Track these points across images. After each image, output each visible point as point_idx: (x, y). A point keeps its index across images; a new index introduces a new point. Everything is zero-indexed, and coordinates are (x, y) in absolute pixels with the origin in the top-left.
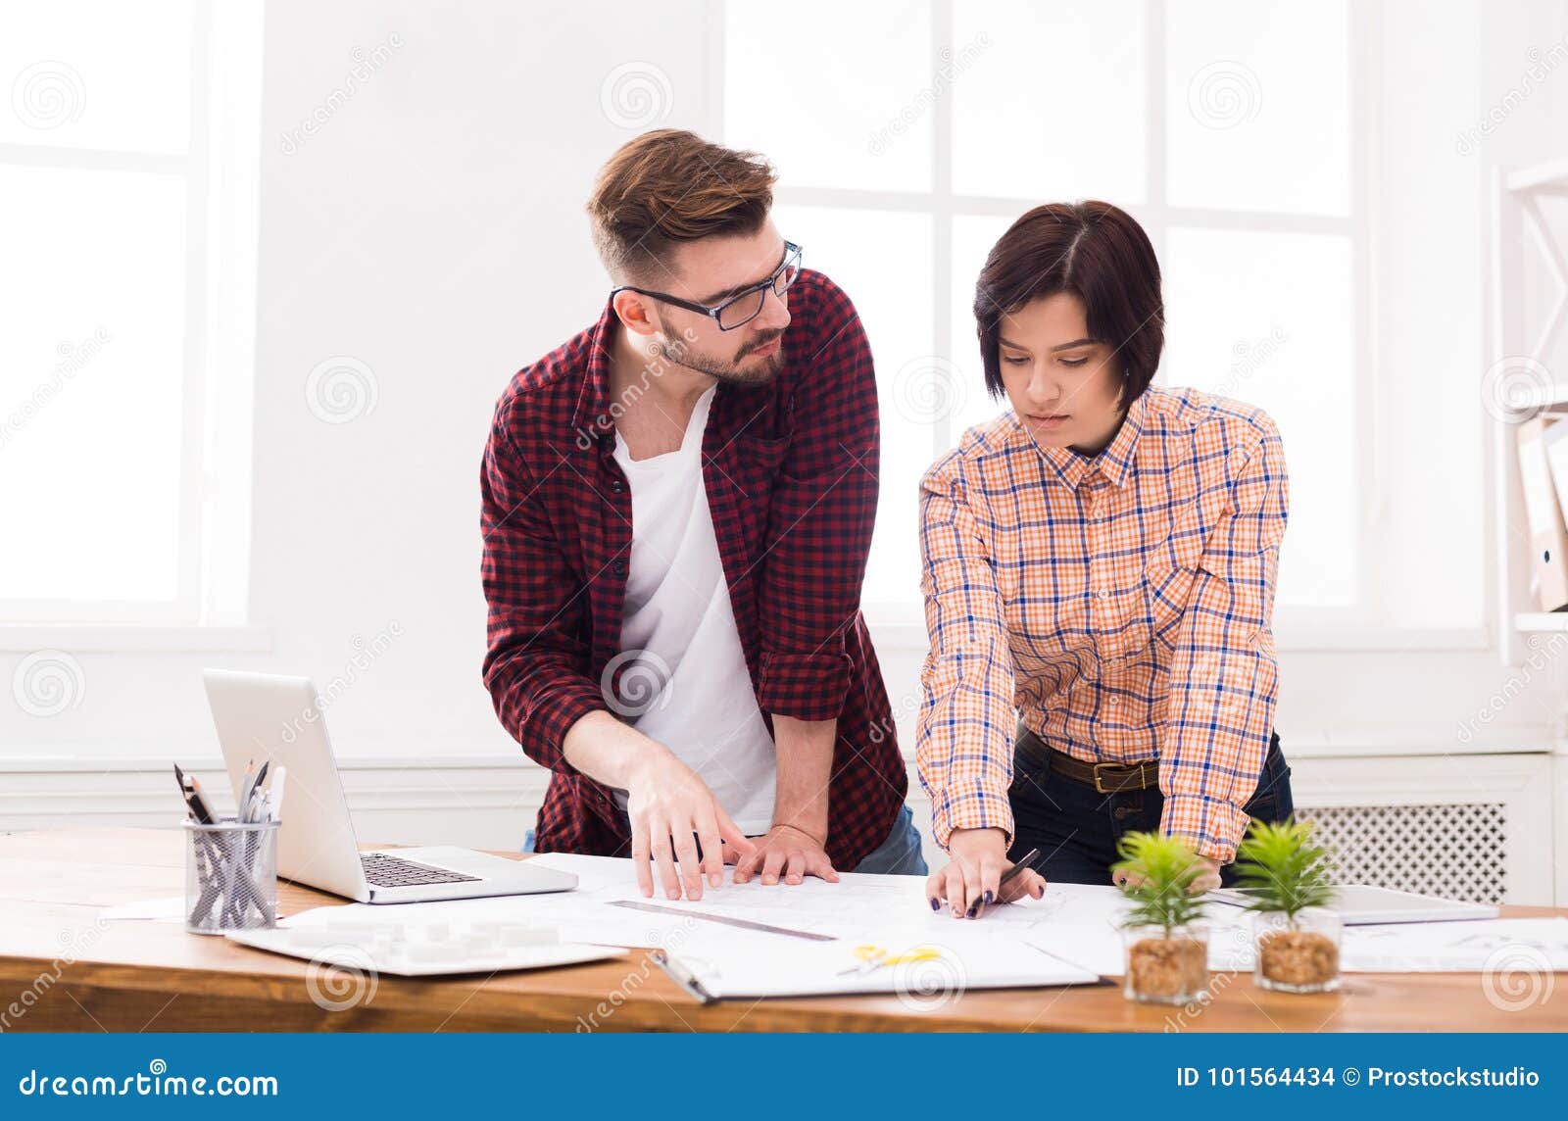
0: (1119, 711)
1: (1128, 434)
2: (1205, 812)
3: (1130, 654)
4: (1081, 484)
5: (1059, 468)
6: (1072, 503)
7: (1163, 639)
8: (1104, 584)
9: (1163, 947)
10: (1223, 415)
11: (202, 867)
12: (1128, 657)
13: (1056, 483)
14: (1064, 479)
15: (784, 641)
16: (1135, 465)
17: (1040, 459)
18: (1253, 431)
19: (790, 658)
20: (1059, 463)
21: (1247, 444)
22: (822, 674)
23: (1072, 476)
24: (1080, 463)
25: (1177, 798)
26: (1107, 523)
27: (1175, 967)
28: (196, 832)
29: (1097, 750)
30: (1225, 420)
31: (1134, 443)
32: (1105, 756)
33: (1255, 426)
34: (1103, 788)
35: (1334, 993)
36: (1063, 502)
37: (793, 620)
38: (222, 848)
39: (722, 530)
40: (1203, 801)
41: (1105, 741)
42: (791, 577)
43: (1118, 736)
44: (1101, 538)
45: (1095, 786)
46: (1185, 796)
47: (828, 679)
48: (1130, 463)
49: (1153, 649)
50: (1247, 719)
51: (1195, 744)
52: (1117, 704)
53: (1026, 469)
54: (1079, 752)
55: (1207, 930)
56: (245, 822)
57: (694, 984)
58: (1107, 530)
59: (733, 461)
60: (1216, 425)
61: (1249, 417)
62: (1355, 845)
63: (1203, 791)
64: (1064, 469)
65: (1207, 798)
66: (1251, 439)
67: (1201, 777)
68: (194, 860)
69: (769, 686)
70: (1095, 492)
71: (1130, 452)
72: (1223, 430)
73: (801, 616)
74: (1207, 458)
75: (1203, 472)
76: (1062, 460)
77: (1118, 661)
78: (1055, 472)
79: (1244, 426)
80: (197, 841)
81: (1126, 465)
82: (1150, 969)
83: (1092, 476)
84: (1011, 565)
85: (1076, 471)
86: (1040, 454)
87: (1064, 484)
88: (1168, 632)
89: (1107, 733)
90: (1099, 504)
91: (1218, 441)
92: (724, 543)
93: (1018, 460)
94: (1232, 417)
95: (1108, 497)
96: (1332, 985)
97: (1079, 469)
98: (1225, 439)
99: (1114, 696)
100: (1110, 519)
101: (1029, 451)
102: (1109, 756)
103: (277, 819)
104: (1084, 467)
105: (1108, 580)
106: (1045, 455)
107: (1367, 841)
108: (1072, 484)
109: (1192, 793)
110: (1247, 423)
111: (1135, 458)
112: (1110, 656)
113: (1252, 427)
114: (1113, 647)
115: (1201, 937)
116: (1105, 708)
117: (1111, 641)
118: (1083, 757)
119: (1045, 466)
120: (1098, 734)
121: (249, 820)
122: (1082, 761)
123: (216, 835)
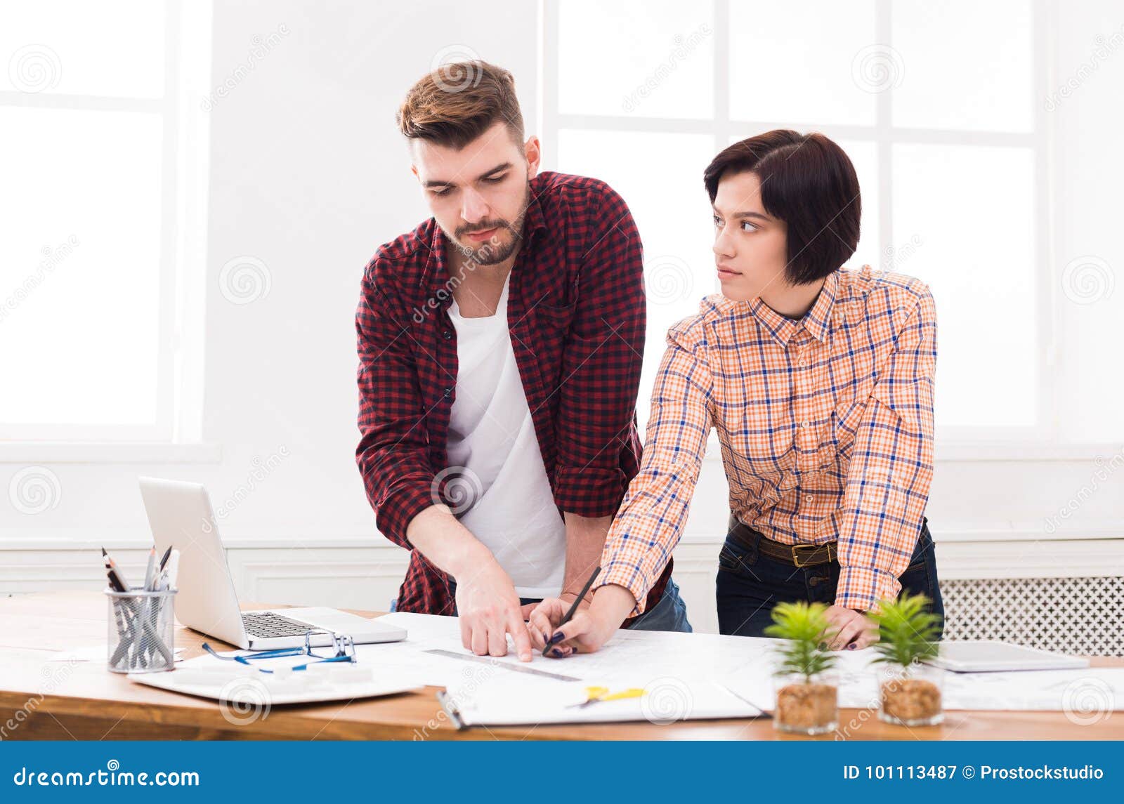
0: (813, 506)
1: (825, 301)
2: (875, 580)
3: (822, 467)
4: (790, 342)
5: (773, 329)
6: (782, 357)
7: (845, 455)
8: (806, 417)
9: (801, 691)
10: (886, 284)
11: (120, 623)
12: (821, 470)
13: (770, 342)
14: (777, 338)
15: (572, 458)
16: (831, 326)
17: (758, 324)
18: (910, 295)
19: (575, 470)
20: (773, 326)
21: (906, 306)
22: (598, 483)
23: (783, 335)
24: (789, 325)
25: (853, 569)
26: (809, 371)
27: (810, 706)
28: (114, 598)
29: (795, 535)
30: (889, 288)
31: (829, 309)
32: (800, 539)
33: (911, 292)
34: (799, 563)
35: (939, 726)
36: (775, 357)
37: (578, 442)
38: (133, 610)
39: (526, 375)
40: (873, 572)
41: (801, 528)
42: (578, 410)
43: (811, 526)
44: (804, 382)
45: (794, 563)
46: (860, 567)
47: (603, 486)
48: (828, 324)
49: (838, 462)
50: (905, 511)
51: (867, 529)
52: (812, 502)
53: (746, 331)
54: (781, 536)
55: (837, 677)
56: (149, 590)
57: (457, 714)
58: (809, 375)
59: (533, 324)
60: (881, 292)
61: (906, 285)
62: (1030, 607)
63: (873, 564)
64: (777, 330)
65: (876, 571)
66: (909, 302)
67: (872, 553)
68: (114, 618)
69: (560, 490)
70: (800, 347)
71: (827, 316)
72: (887, 296)
73: (584, 439)
74: (875, 317)
75: (873, 328)
76: (775, 324)
77: (813, 473)
78: (770, 333)
79: (903, 293)
80: (116, 604)
81: (824, 326)
82: (792, 708)
83: (798, 334)
84: (738, 405)
85: (787, 332)
86: (758, 320)
87: (777, 341)
88: (848, 449)
89: (803, 523)
90: (803, 355)
91: (883, 304)
92: (528, 385)
93: (740, 325)
94: (893, 286)
95: (810, 350)
96: (936, 719)
97: (788, 330)
98: (888, 302)
99: (810, 495)
100: (811, 367)
101: (749, 318)
102: (804, 540)
103: (175, 588)
104: (792, 328)
105: (809, 414)
106: (762, 321)
107: (1039, 604)
108: (784, 341)
109: (865, 566)
110: (905, 290)
111: (831, 321)
112: (808, 469)
113: (909, 293)
114: (811, 463)
115: (831, 683)
116: (803, 505)
117: (809, 458)
118: (784, 540)
119: (761, 329)
120: (795, 523)
121: (152, 589)
122: (783, 544)
123: (128, 600)
